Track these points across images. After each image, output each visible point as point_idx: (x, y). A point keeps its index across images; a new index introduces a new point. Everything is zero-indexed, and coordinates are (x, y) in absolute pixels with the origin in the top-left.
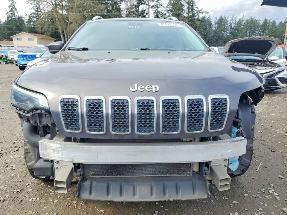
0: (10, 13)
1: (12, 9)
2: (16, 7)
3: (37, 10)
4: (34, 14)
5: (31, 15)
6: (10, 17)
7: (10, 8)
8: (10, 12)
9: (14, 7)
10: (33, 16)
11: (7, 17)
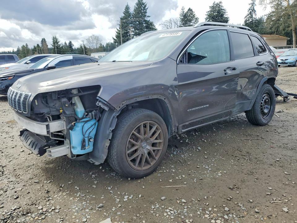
0: (248, 17)
1: (251, 12)
2: (255, 9)
3: (278, 8)
4: (273, 12)
5: (269, 14)
6: (247, 21)
7: (249, 12)
8: (248, 15)
9: (254, 9)
10: (272, 15)
11: (244, 21)
